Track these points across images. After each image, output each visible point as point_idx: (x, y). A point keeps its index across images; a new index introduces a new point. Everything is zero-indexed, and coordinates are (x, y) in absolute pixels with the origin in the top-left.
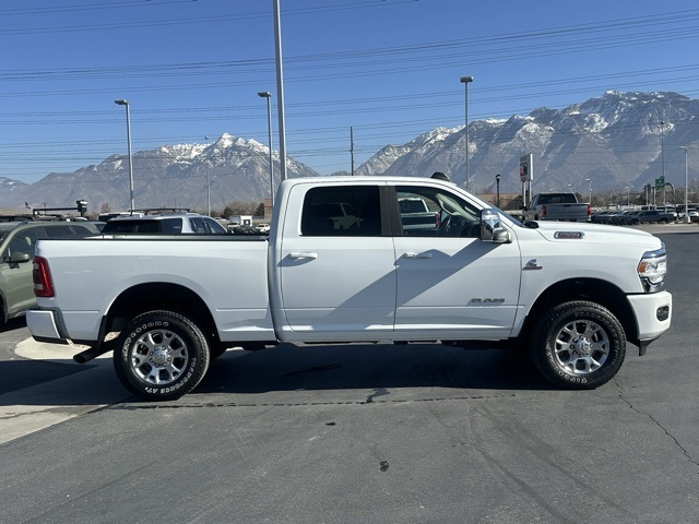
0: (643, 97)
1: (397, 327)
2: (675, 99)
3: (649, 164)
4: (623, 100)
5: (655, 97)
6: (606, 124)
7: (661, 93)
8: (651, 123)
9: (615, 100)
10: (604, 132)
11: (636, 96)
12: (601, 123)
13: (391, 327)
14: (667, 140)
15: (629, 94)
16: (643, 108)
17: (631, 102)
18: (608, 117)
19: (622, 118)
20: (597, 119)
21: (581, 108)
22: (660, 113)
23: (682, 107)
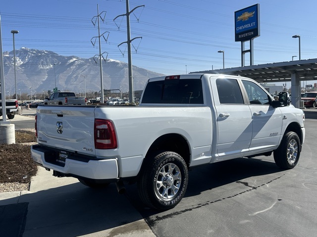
0: (38, 52)
1: (251, 149)
2: (52, 54)
3: (43, 82)
4: (30, 52)
5: (44, 53)
6: (22, 63)
7: (47, 51)
8: (42, 64)
9: (26, 52)
10: (21, 66)
11: (35, 51)
12: (19, 62)
13: (248, 150)
14: (50, 72)
15: (32, 50)
16: (39, 57)
17: (33, 53)
18: (23, 59)
19: (29, 60)
20: (18, 60)
21: (10, 53)
22: (46, 60)
23: (56, 58)
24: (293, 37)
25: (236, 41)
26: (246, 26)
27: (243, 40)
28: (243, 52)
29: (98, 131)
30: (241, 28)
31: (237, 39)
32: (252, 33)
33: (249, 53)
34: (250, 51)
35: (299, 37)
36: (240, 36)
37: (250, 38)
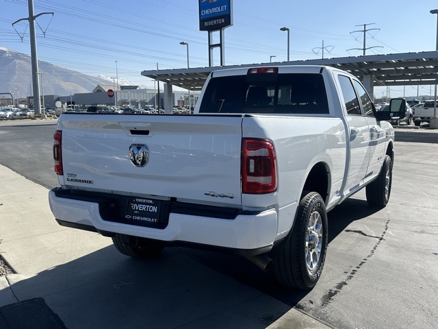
24: (281, 29)
25: (201, 30)
26: (215, 10)
27: (210, 29)
28: (211, 47)
29: (252, 162)
30: (207, 12)
31: (202, 28)
32: (223, 20)
33: (219, 48)
34: (220, 45)
35: (288, 30)
36: (206, 24)
37: (219, 27)
